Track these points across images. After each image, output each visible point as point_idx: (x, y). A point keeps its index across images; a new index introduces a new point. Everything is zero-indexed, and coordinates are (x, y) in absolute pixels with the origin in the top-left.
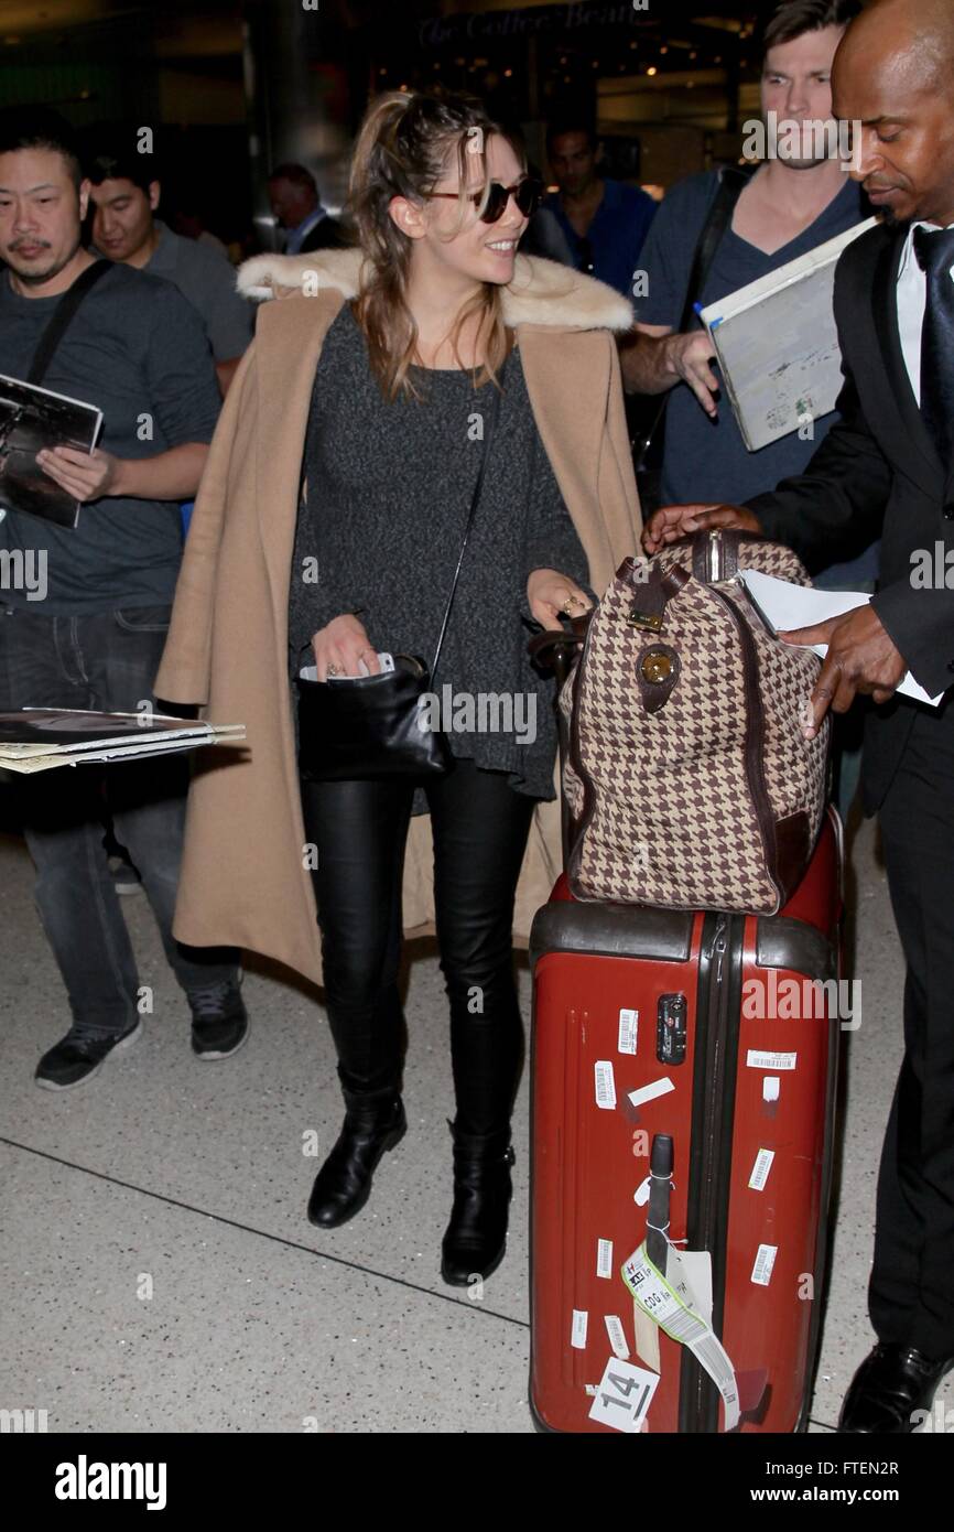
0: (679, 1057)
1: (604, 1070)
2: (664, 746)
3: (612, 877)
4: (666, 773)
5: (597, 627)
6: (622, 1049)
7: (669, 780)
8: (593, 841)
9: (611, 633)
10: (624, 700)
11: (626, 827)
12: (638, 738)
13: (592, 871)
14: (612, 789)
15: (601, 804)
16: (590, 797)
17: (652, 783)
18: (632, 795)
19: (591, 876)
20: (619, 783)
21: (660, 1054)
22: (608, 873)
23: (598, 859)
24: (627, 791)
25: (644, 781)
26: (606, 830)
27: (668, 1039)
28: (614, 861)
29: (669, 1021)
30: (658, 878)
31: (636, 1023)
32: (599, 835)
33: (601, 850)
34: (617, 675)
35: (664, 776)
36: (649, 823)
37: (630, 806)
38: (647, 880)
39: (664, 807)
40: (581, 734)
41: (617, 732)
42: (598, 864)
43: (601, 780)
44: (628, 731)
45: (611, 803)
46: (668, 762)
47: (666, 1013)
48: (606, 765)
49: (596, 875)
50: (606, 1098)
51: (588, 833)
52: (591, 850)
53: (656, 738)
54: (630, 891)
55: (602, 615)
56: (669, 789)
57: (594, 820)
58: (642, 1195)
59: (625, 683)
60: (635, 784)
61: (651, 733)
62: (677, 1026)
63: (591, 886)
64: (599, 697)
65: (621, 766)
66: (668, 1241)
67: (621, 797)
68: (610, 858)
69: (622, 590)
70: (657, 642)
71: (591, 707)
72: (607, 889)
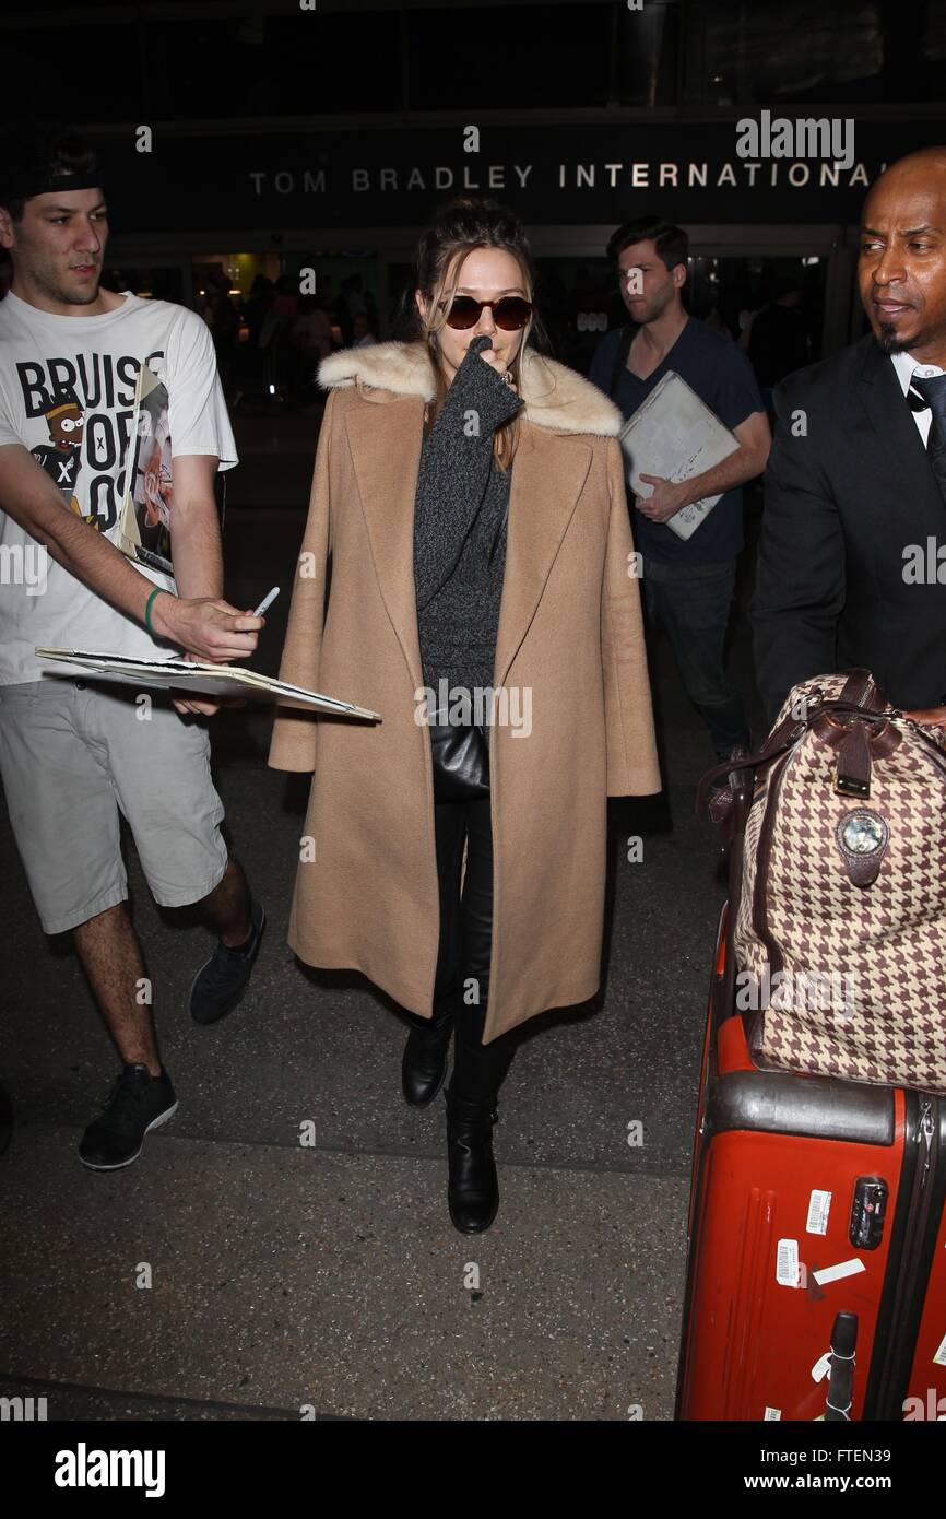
0: (874, 1243)
1: (788, 1248)
2: (866, 918)
3: (800, 1049)
4: (869, 947)
5: (790, 788)
6: (809, 1229)
7: (871, 955)
13: (777, 1042)
14: (804, 963)
16: (776, 962)
19: (777, 1049)
20: (814, 957)
21: (856, 1238)
22: (796, 1045)
23: (783, 1029)
24: (823, 966)
25: (844, 957)
28: (802, 1032)
29: (870, 1206)
30: (853, 1053)
31: (828, 1205)
33: (786, 1019)
34: (815, 842)
35: (866, 951)
38: (839, 1054)
39: (865, 984)
40: (768, 900)
41: (811, 902)
42: (783, 1035)
43: (791, 952)
46: (871, 936)
48: (797, 936)
49: (781, 1047)
50: (788, 1275)
52: (774, 1019)
53: (858, 910)
54: (821, 1066)
55: (798, 776)
56: (871, 965)
59: (824, 851)
60: (833, 959)
61: (851, 905)
63: (776, 1058)
64: (793, 865)
65: (815, 938)
68: (797, 1028)
69: (823, 750)
70: (860, 806)
71: (781, 873)
72: (795, 1062)
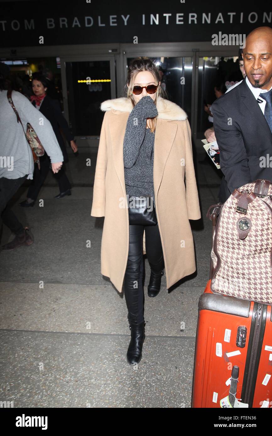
0: (243, 346)
1: (219, 346)
2: (244, 250)
4: (245, 258)
5: (225, 210)
6: (225, 340)
7: (246, 261)
8: (219, 276)
9: (229, 212)
10: (233, 234)
11: (230, 274)
12: (236, 246)
14: (227, 262)
15: (222, 265)
16: (219, 262)
17: (240, 261)
18: (233, 264)
20: (229, 260)
21: (237, 344)
24: (232, 263)
25: (237, 260)
26: (224, 273)
27: (240, 340)
29: (241, 335)
31: (230, 334)
32: (221, 274)
34: (230, 226)
35: (244, 259)
36: (238, 273)
37: (232, 268)
39: (243, 269)
40: (218, 243)
41: (229, 244)
43: (223, 258)
44: (233, 244)
45: (226, 265)
46: (246, 255)
47: (240, 332)
48: (225, 254)
50: (219, 353)
51: (218, 273)
53: (242, 247)
54: (230, 293)
55: (227, 207)
56: (245, 263)
57: (220, 269)
58: (228, 382)
59: (233, 229)
60: (234, 261)
61: (240, 245)
62: (243, 337)
63: (218, 290)
64: (224, 233)
65: (230, 255)
66: (236, 398)
67: (229, 265)
69: (234, 199)
70: (244, 217)
71: (221, 235)
72: (223, 291)
